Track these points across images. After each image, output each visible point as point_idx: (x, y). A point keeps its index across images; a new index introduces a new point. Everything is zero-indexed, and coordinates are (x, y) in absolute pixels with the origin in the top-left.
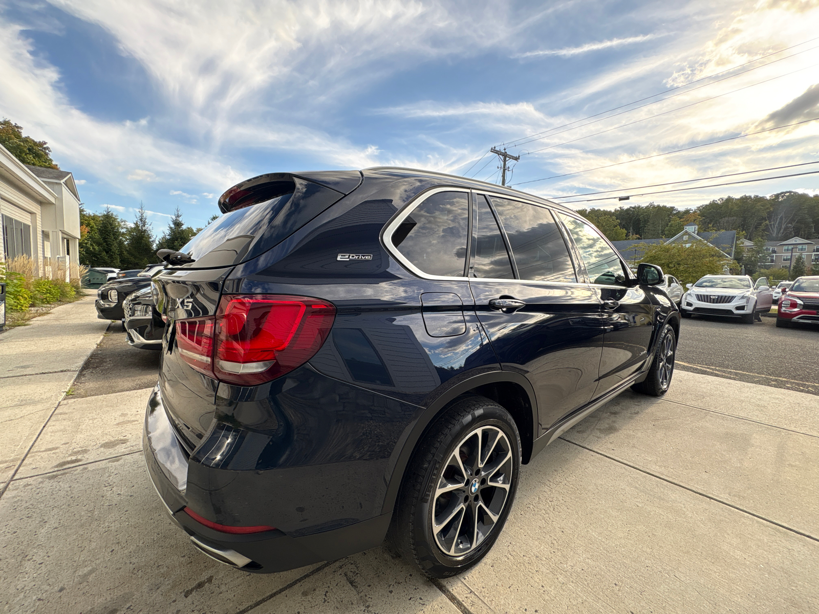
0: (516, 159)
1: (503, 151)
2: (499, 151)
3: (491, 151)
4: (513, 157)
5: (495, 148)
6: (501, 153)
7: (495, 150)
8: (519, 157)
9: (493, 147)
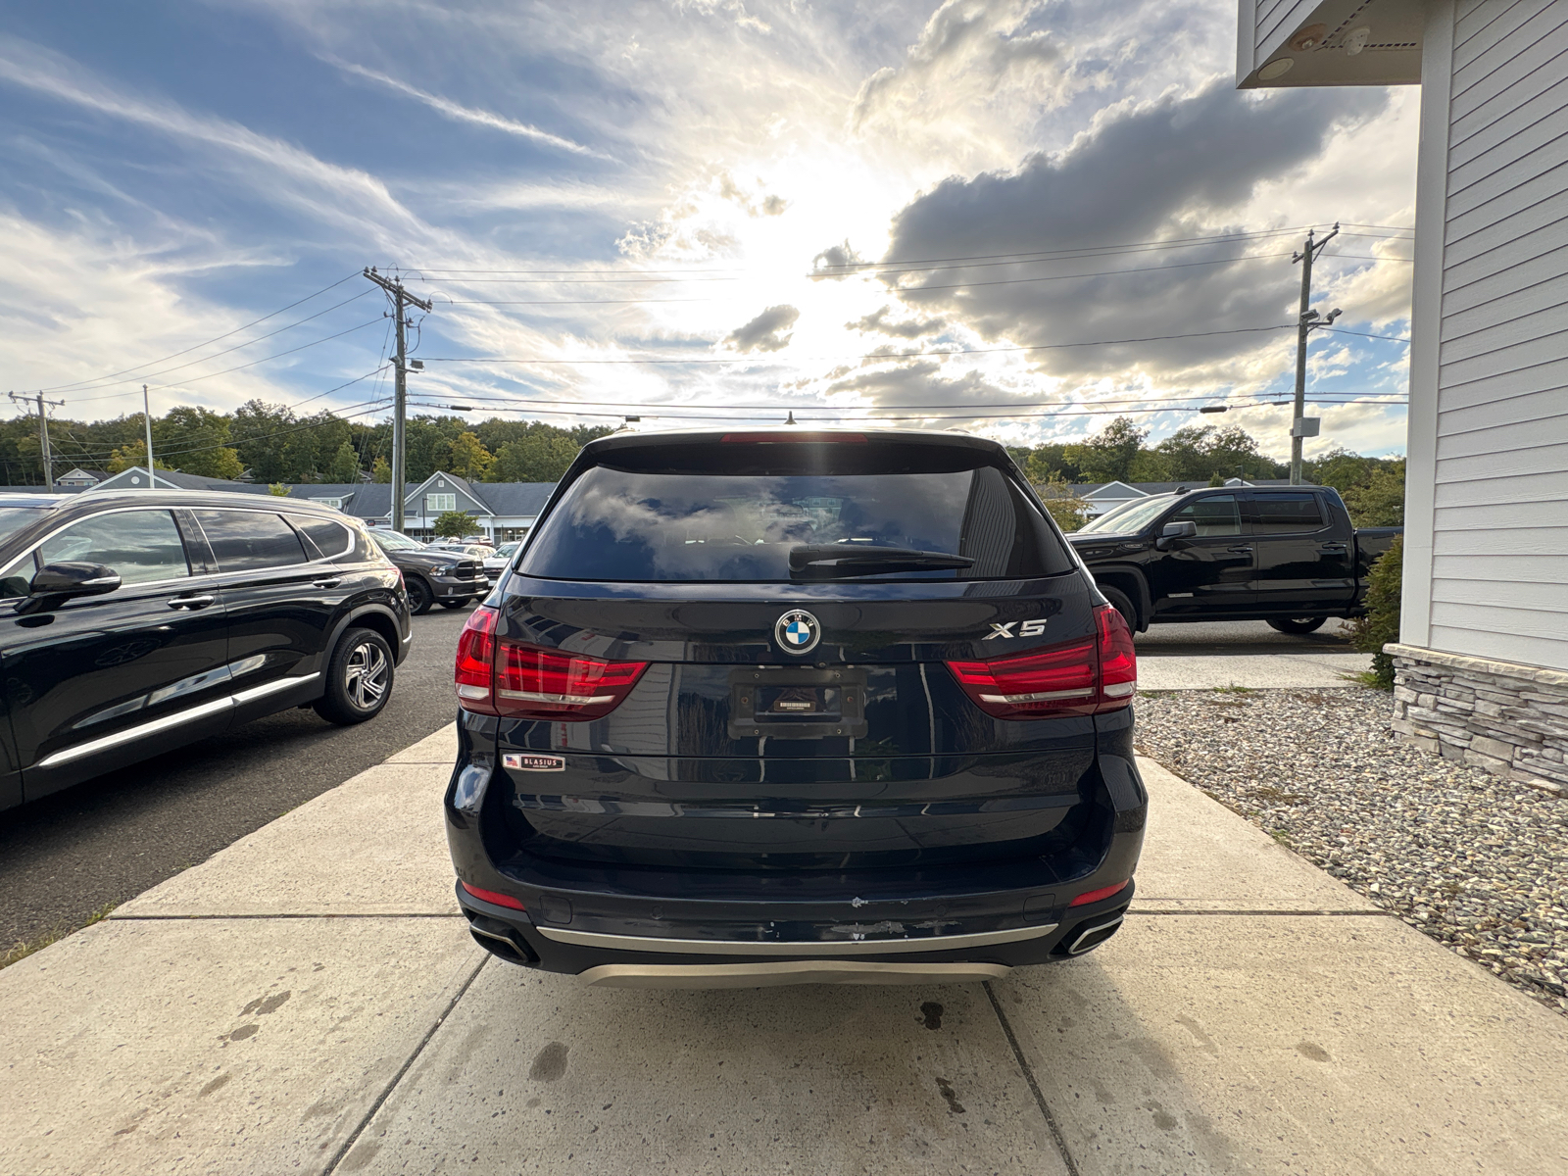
0: (423, 305)
1: (394, 283)
2: (385, 281)
3: (364, 275)
4: (417, 300)
5: (374, 270)
6: (391, 285)
7: (376, 276)
8: (429, 303)
9: (370, 268)
